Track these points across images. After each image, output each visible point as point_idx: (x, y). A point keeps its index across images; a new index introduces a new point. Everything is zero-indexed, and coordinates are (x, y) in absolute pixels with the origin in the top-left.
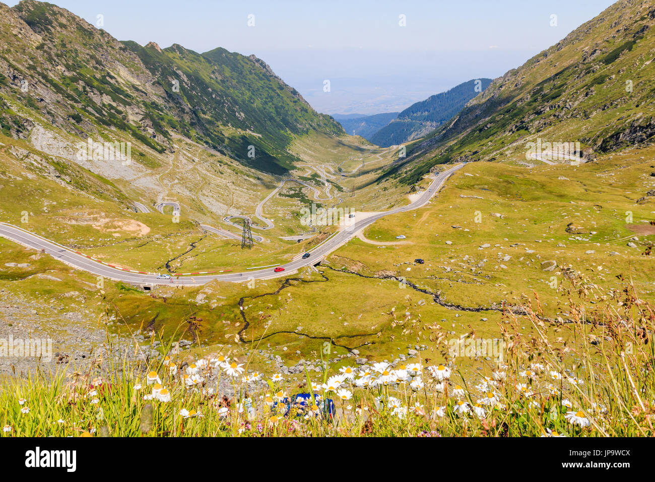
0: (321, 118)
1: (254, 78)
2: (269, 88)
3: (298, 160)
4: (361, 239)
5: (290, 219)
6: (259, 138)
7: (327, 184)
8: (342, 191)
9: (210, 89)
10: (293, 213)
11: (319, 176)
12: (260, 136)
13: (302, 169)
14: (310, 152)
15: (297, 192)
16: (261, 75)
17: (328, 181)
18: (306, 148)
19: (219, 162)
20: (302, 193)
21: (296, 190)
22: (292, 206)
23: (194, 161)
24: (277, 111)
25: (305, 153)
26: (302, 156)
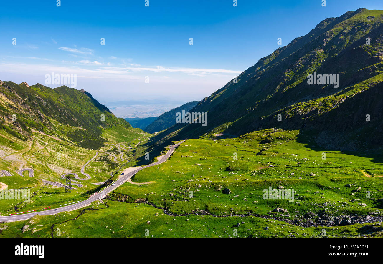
0: (119, 120)
1: (83, 101)
2: (91, 106)
3: (107, 141)
4: (130, 182)
5: (101, 173)
6: (85, 131)
7: (121, 153)
8: (130, 156)
9: (57, 107)
10: (102, 169)
11: (117, 149)
12: (86, 130)
13: (109, 146)
14: (113, 137)
15: (105, 158)
16: (87, 99)
17: (122, 151)
18: (111, 135)
19: (60, 144)
20: (108, 159)
21: (104, 157)
22: (102, 166)
23: (45, 144)
24: (95, 117)
25: (110, 137)
26: (109, 139)
